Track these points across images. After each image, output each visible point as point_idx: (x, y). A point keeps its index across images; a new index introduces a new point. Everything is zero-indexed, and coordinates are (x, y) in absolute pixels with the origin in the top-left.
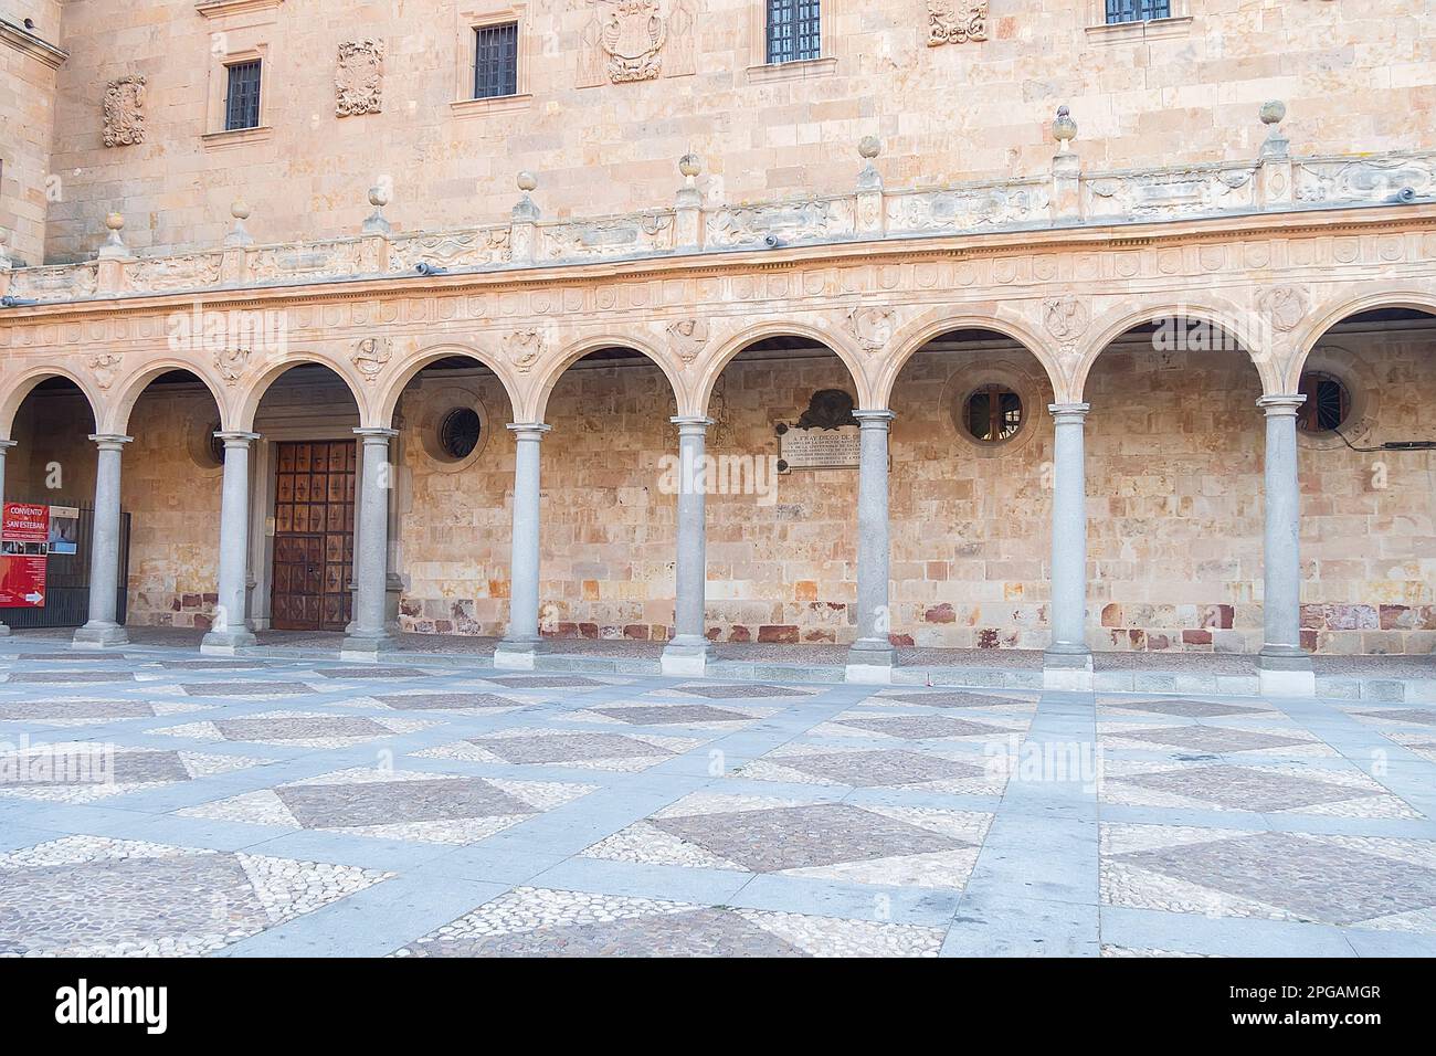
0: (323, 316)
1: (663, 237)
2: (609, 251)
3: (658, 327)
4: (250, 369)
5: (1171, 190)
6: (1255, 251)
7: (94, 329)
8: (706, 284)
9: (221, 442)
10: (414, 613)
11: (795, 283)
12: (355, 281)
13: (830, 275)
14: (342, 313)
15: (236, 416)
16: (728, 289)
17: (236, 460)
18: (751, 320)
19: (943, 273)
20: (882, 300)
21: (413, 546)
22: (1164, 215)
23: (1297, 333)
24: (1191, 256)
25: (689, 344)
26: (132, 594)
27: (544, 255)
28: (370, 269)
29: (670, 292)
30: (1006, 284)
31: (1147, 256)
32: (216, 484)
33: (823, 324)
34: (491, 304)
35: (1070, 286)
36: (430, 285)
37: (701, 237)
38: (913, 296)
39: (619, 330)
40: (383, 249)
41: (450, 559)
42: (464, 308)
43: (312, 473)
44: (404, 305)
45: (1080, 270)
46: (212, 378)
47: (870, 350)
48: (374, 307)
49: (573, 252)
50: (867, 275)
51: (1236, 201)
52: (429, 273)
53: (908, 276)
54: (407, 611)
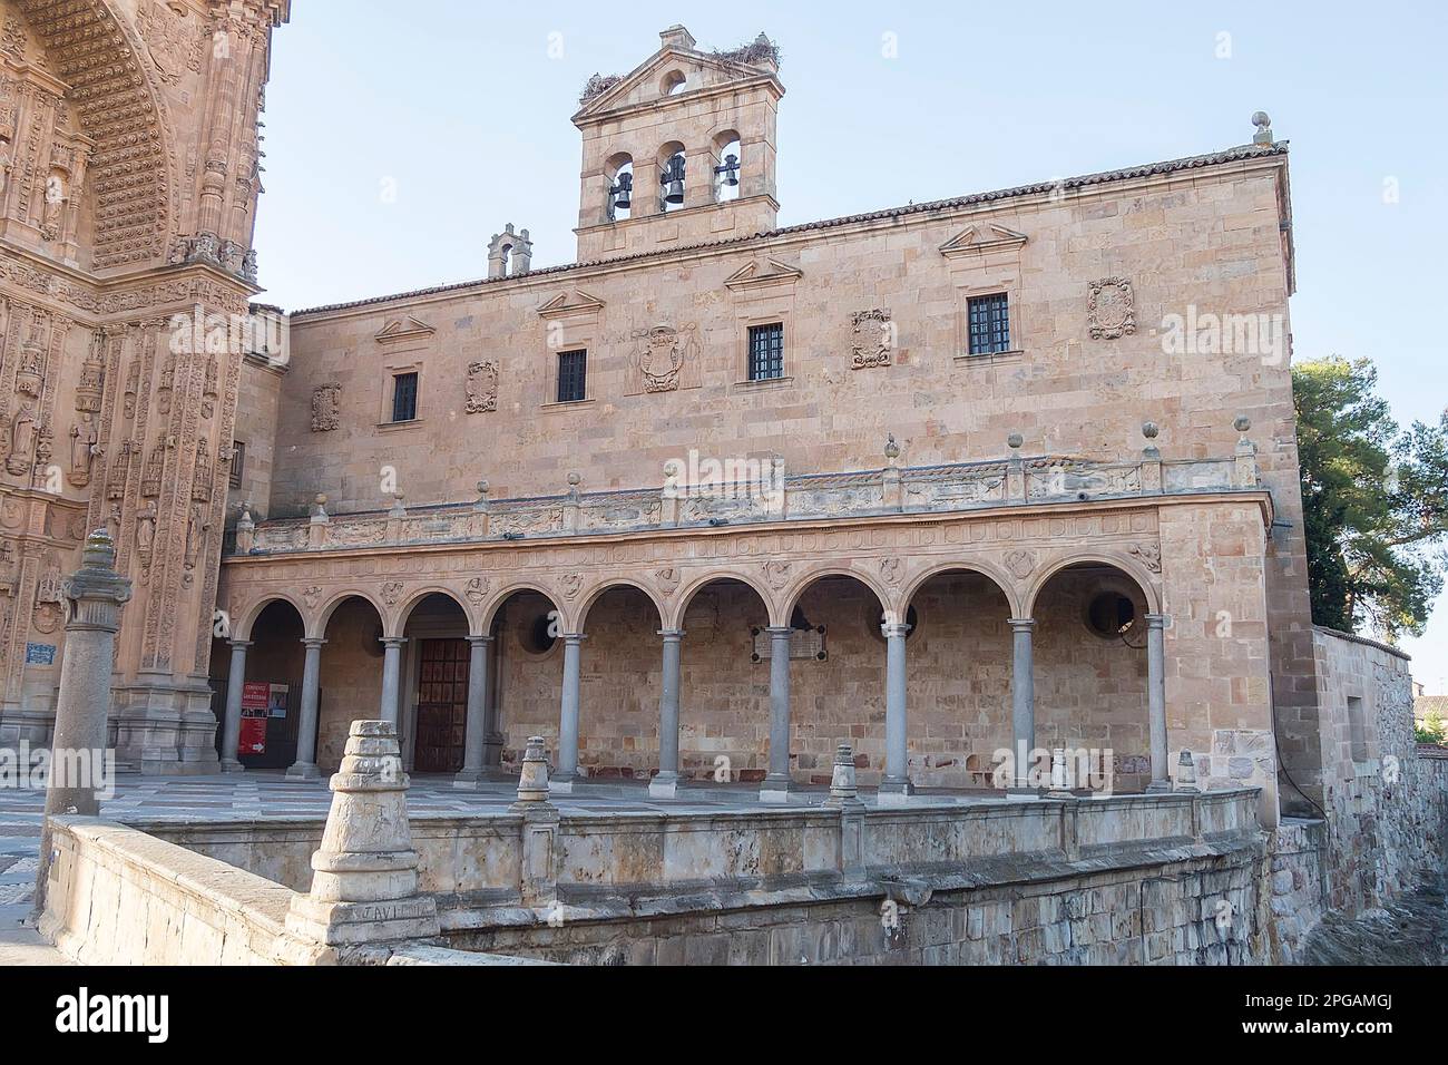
0: (449, 563)
1: (655, 515)
2: (622, 524)
3: (650, 573)
4: (402, 597)
5: (954, 490)
6: (1004, 528)
7: (307, 569)
8: (680, 546)
9: (383, 643)
10: (511, 760)
11: (732, 547)
12: (468, 541)
13: (753, 541)
14: (460, 562)
15: (392, 628)
16: (692, 550)
17: (392, 657)
18: (706, 569)
19: (818, 541)
20: (782, 558)
21: (512, 713)
22: (951, 506)
23: (1030, 579)
24: (965, 532)
25: (669, 584)
26: (322, 746)
27: (583, 526)
28: (477, 534)
29: (659, 551)
30: (856, 548)
31: (939, 532)
32: (380, 669)
33: (748, 573)
34: (551, 558)
35: (894, 549)
36: (513, 545)
37: (677, 516)
38: (802, 555)
39: (627, 575)
40: (486, 520)
41: (536, 722)
42: (534, 560)
43: (445, 661)
44: (497, 557)
45: (901, 539)
46: (379, 603)
47: (776, 589)
48: (479, 558)
49: (600, 524)
50: (775, 541)
51: (993, 496)
52: (511, 538)
53: (798, 543)
54: (506, 759)
